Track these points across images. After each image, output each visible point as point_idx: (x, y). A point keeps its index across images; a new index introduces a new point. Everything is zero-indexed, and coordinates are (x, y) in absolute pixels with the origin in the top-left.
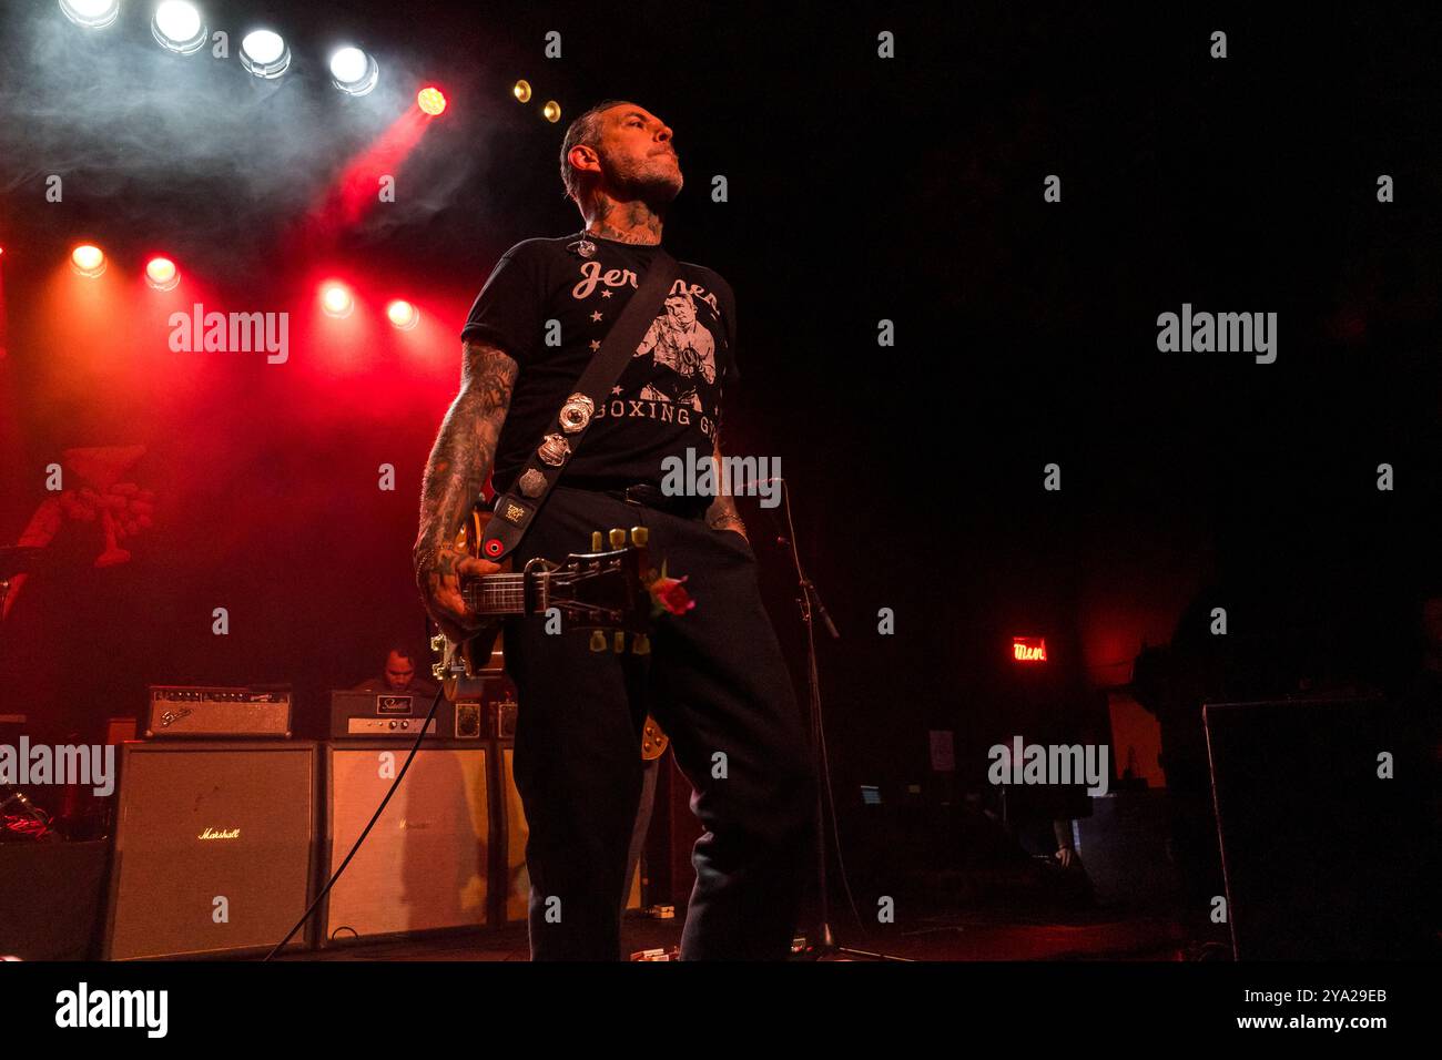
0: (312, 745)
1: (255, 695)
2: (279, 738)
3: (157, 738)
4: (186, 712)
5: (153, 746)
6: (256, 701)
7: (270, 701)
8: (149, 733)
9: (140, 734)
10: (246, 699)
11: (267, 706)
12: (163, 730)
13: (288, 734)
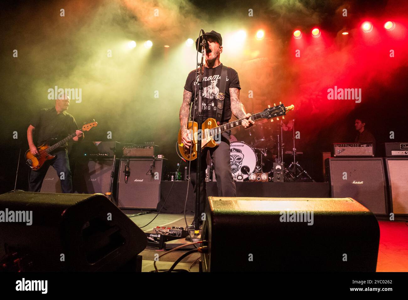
0: (381, 159)
1: (362, 145)
2: (371, 157)
3: (337, 157)
4: (344, 150)
5: (336, 159)
6: (363, 146)
7: (366, 146)
8: (335, 156)
9: (332, 156)
10: (360, 146)
11: (366, 148)
12: (338, 155)
13: (373, 155)
